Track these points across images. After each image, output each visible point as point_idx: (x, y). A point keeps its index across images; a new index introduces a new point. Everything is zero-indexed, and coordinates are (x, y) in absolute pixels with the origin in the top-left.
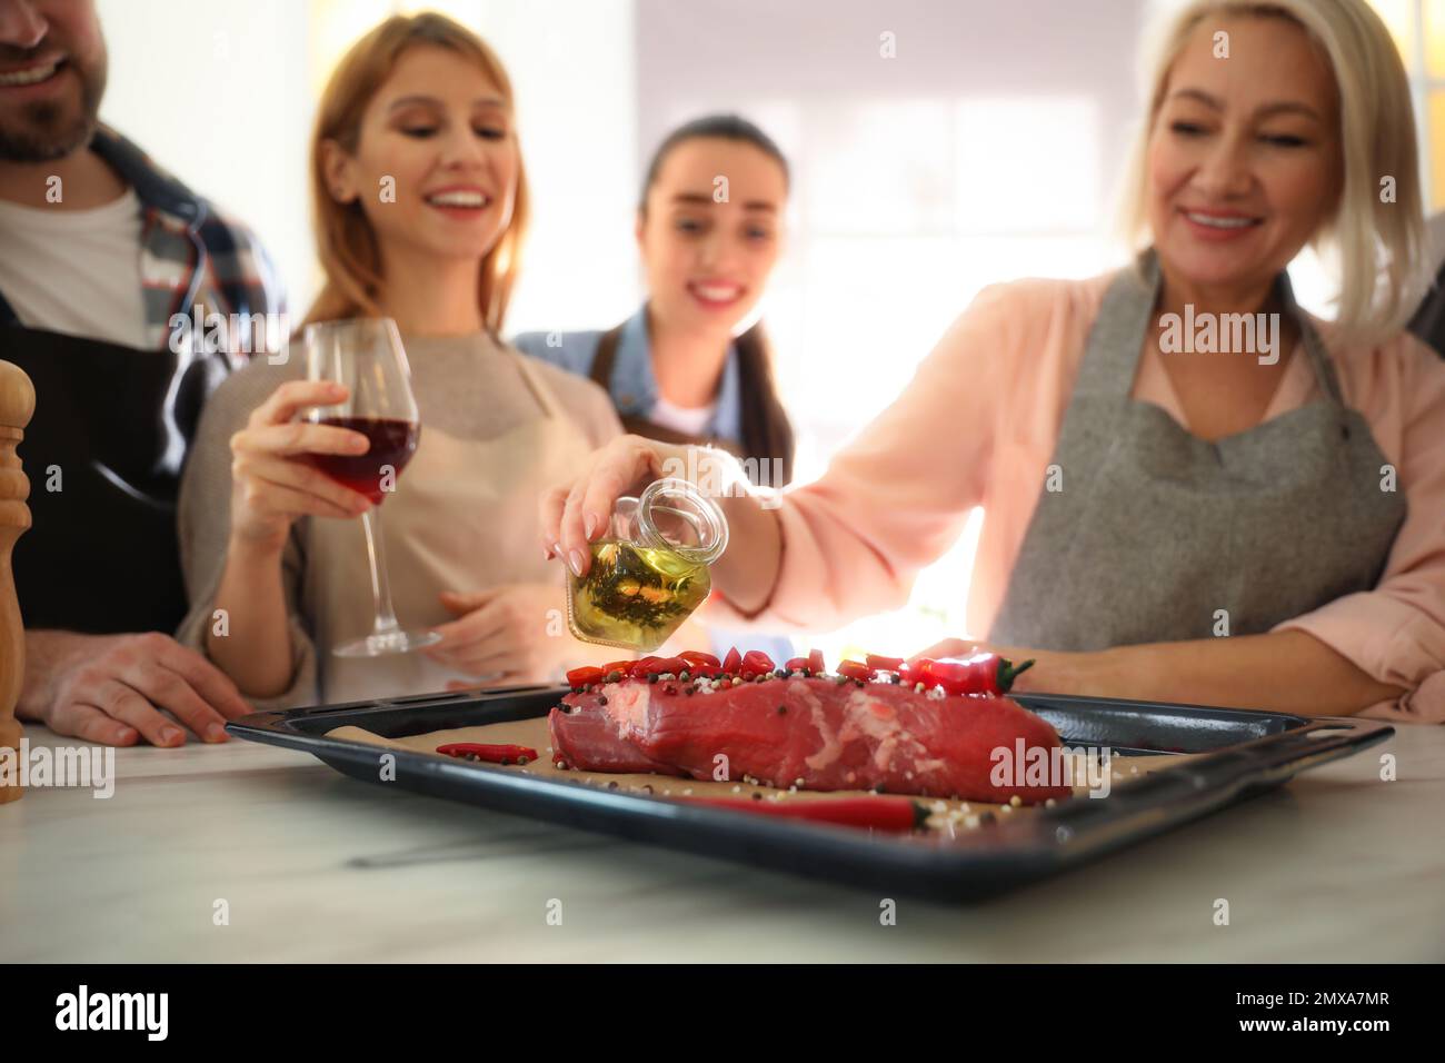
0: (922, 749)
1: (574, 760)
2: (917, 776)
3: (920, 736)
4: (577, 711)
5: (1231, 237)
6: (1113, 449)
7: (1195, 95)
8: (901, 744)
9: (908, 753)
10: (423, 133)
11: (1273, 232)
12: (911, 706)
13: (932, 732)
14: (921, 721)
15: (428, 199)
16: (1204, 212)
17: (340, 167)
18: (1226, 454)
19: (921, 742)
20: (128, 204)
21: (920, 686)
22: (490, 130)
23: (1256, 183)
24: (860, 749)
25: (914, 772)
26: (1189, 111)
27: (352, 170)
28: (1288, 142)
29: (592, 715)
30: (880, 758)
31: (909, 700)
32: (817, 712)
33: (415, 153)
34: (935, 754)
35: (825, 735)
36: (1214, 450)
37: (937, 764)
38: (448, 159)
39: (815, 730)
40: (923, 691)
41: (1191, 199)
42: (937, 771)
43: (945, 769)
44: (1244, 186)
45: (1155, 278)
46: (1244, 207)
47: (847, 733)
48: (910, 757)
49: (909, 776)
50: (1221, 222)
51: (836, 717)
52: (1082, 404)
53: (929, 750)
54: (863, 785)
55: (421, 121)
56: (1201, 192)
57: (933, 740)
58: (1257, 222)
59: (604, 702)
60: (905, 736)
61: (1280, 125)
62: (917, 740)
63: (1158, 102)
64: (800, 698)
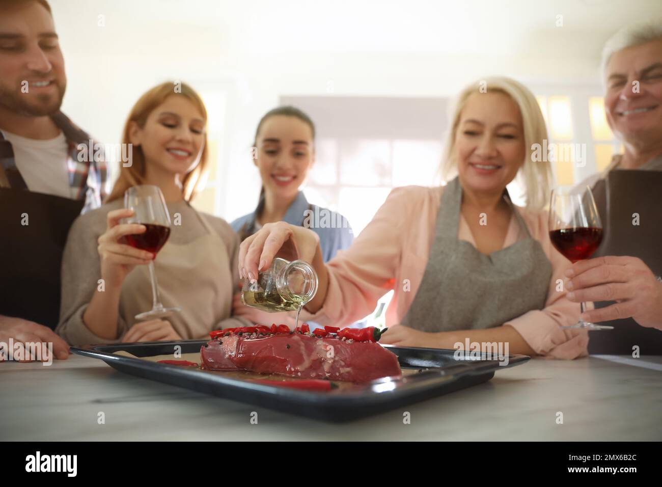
0: (343, 363)
1: (207, 367)
2: (341, 374)
3: (342, 358)
4: (210, 347)
5: (489, 173)
6: (453, 258)
7: (474, 122)
8: (334, 361)
9: (337, 365)
10: (171, 126)
11: (506, 171)
12: (339, 346)
13: (347, 356)
14: (343, 351)
15: (168, 150)
16: (480, 164)
17: (136, 132)
18: (494, 260)
19: (342, 361)
20: (61, 138)
21: (344, 338)
22: (196, 128)
23: (499, 153)
24: (318, 363)
25: (339, 373)
26: (470, 127)
27: (140, 134)
28: (508, 137)
29: (216, 348)
30: (326, 367)
31: (339, 344)
32: (303, 348)
33: (166, 133)
34: (347, 366)
35: (305, 357)
36: (489, 258)
37: (348, 369)
38: (178, 138)
39: (301, 355)
40: (345, 340)
41: (474, 159)
42: (348, 372)
43: (352, 372)
44: (494, 154)
45: (460, 190)
46: (496, 162)
47: (314, 356)
48: (338, 366)
49: (337, 374)
50: (487, 167)
51: (310, 350)
52: (439, 240)
53: (345, 364)
54: (318, 377)
55: (170, 122)
56: (479, 156)
57: (348, 360)
58: (499, 167)
59: (221, 343)
60: (337, 358)
61: (506, 131)
62: (341, 360)
63: (456, 124)
64: (296, 342)
